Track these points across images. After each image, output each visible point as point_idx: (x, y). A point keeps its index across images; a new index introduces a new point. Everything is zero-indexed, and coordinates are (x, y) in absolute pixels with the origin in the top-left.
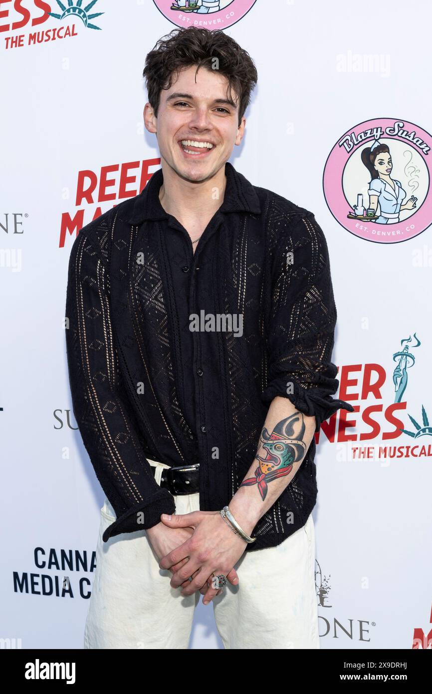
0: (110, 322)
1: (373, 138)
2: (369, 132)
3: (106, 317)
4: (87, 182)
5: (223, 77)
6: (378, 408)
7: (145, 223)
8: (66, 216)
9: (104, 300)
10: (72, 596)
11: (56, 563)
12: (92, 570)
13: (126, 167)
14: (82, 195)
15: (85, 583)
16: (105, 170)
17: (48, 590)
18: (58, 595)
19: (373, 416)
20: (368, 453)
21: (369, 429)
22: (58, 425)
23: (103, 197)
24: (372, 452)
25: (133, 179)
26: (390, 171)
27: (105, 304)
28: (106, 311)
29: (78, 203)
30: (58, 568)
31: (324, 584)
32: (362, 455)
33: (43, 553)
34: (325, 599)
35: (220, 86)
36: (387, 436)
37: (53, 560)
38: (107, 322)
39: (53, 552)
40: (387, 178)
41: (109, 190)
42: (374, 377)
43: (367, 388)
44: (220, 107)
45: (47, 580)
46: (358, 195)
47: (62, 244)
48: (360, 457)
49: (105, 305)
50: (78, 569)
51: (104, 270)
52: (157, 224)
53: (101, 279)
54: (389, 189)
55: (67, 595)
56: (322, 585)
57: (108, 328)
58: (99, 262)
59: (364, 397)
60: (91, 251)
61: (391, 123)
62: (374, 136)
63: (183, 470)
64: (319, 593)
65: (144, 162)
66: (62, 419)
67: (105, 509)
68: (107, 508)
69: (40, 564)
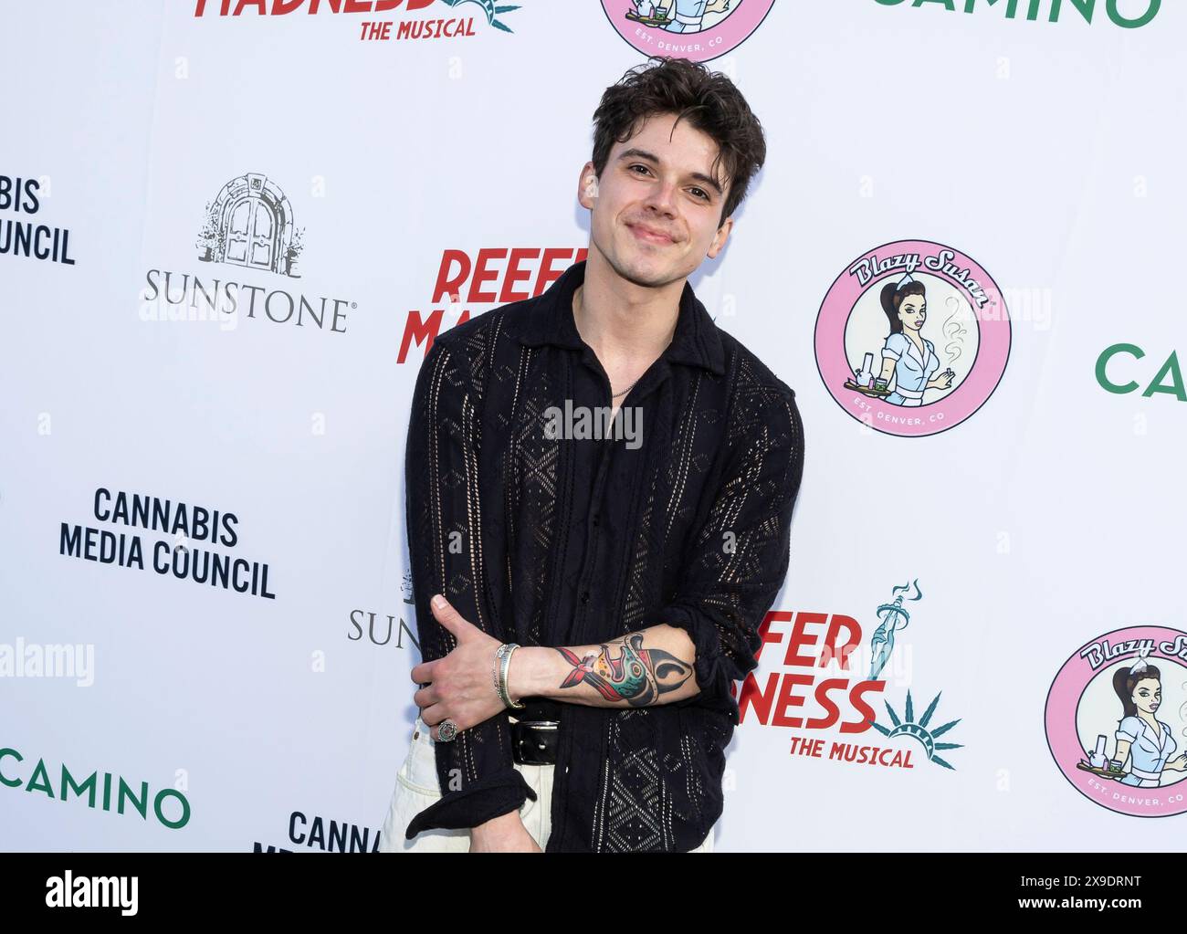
0: (477, 495)
1: (904, 269)
2: (899, 259)
3: (472, 486)
4: (455, 269)
5: (713, 142)
6: (841, 684)
7: (546, 349)
8: (414, 316)
9: (470, 459)
13: (519, 254)
14: (444, 286)
16: (486, 254)
19: (832, 694)
20: (813, 748)
21: (823, 714)
22: (355, 633)
23: (475, 296)
24: (820, 749)
25: (525, 275)
26: (920, 324)
27: (471, 466)
28: (472, 477)
29: (436, 299)
32: (805, 750)
35: (705, 153)
36: (847, 728)
37: (317, 835)
38: (473, 495)
39: (318, 822)
40: (914, 335)
41: (486, 287)
44: (697, 188)
46: (867, 354)
47: (402, 359)
48: (801, 753)
49: (471, 468)
51: (473, 411)
52: (564, 354)
53: (467, 426)
54: (914, 351)
57: (474, 503)
58: (467, 398)
60: (456, 377)
61: (935, 251)
62: (906, 266)
63: (537, 728)
65: (547, 251)
66: (362, 626)
67: (404, 772)
68: (408, 770)
69: (297, 836)
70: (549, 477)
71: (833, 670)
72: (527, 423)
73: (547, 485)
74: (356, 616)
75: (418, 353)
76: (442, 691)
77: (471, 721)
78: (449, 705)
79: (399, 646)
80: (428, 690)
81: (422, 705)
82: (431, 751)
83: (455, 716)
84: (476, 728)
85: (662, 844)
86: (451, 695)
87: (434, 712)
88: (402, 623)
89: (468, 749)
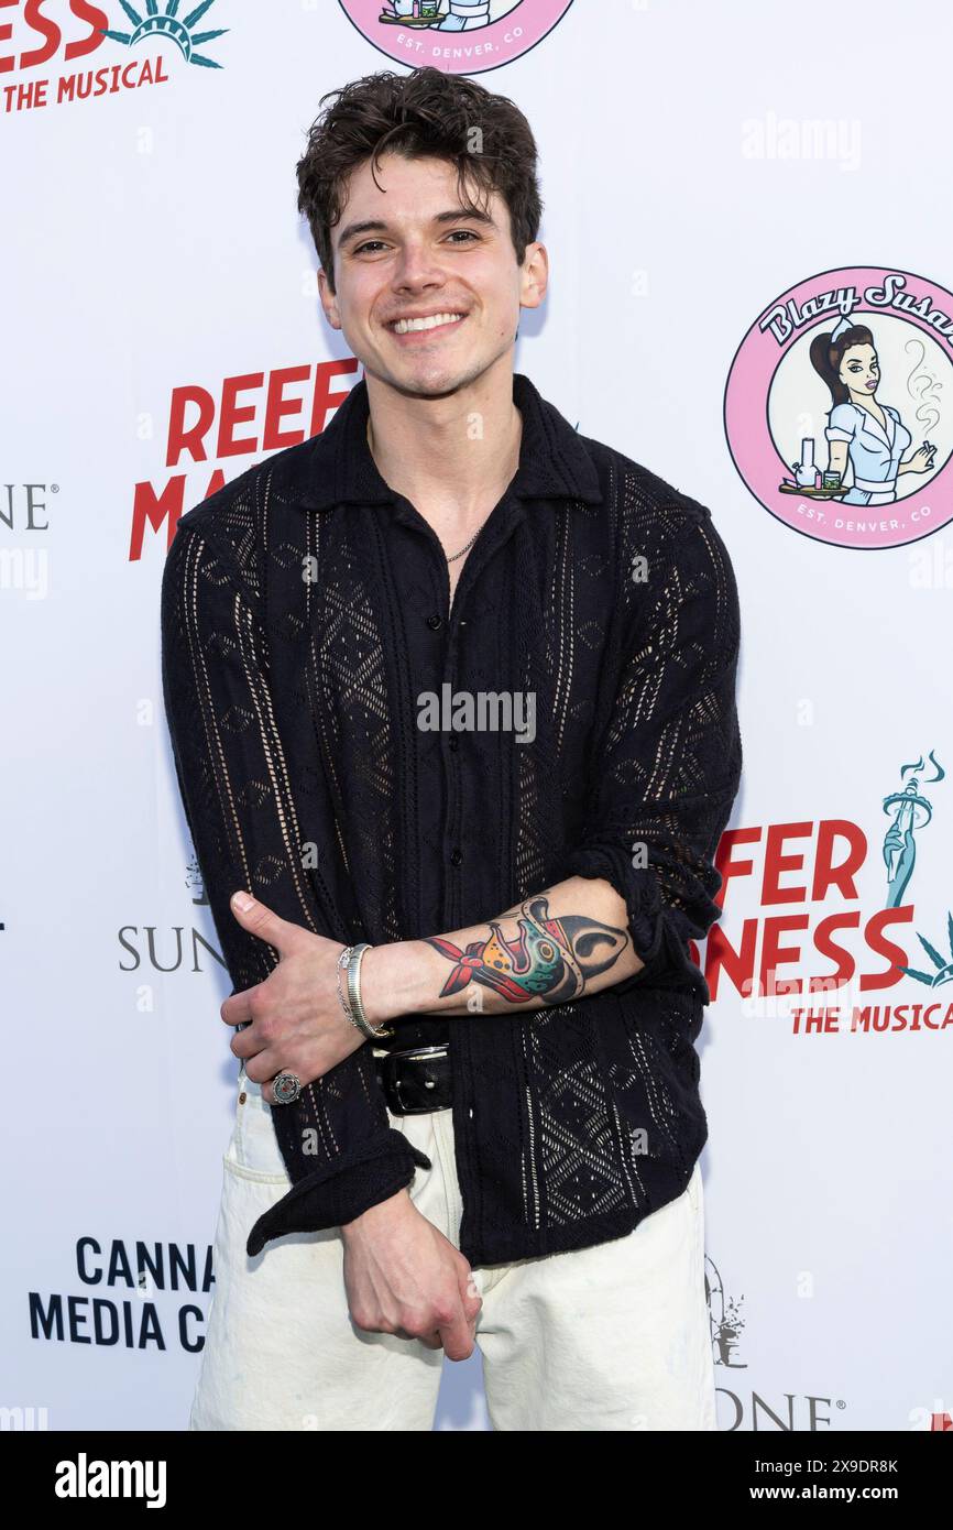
0: (276, 735)
3: (267, 725)
4: (192, 413)
6: (850, 920)
7: (341, 509)
8: (144, 490)
9: (258, 686)
10: (162, 1346)
11: (126, 1273)
12: (206, 1288)
13: (281, 377)
14: (181, 441)
15: (191, 1316)
16: (233, 386)
17: (107, 1334)
18: (130, 1343)
19: (839, 937)
20: (824, 1023)
22: (130, 961)
23: (227, 447)
24: (835, 1020)
25: (295, 407)
27: (261, 697)
28: (264, 711)
29: (172, 459)
30: (130, 1284)
31: (728, 1316)
32: (814, 1026)
33: (97, 1250)
34: (731, 1350)
36: (869, 983)
37: (120, 1267)
38: (270, 736)
39: (118, 1247)
41: (241, 431)
42: (841, 850)
43: (825, 875)
45: (105, 1311)
47: (135, 553)
48: (808, 1030)
49: (261, 698)
50: (175, 1286)
51: (250, 616)
52: (367, 513)
53: (246, 639)
55: (152, 1343)
56: (724, 1319)
57: (273, 749)
58: (238, 599)
59: (819, 894)
60: (217, 573)
63: (418, 1058)
64: (718, 1336)
65: (321, 366)
66: (138, 948)
67: (233, 1155)
68: (239, 1150)
69: (90, 1274)
70: (376, 693)
71: (835, 903)
72: (331, 621)
73: (375, 704)
74: (128, 935)
75: (158, 543)
76: (270, 1032)
77: (320, 1068)
78: (284, 1050)
79: (197, 969)
80: (248, 1034)
81: (244, 1055)
82: (267, 1119)
83: (294, 1064)
84: (328, 1076)
85: (628, 1198)
86: (283, 1035)
87: (263, 1062)
88: (196, 935)
89: (319, 1109)
